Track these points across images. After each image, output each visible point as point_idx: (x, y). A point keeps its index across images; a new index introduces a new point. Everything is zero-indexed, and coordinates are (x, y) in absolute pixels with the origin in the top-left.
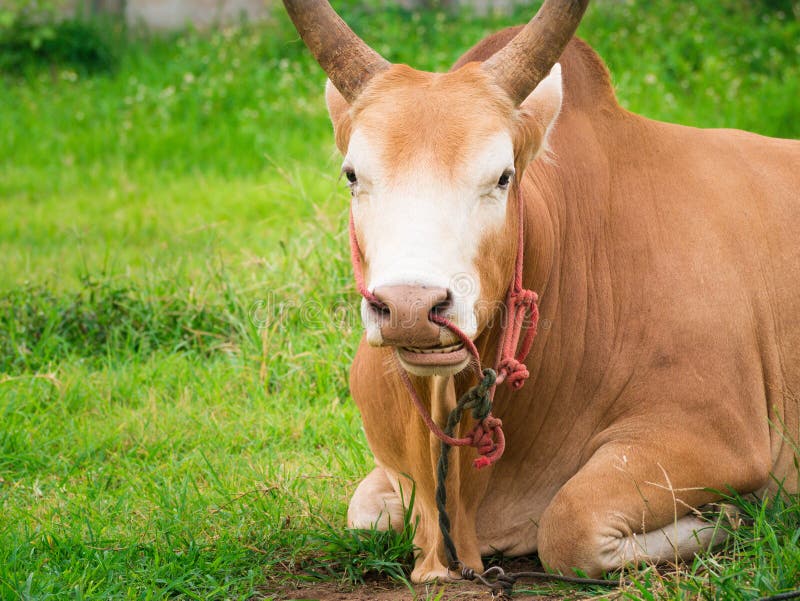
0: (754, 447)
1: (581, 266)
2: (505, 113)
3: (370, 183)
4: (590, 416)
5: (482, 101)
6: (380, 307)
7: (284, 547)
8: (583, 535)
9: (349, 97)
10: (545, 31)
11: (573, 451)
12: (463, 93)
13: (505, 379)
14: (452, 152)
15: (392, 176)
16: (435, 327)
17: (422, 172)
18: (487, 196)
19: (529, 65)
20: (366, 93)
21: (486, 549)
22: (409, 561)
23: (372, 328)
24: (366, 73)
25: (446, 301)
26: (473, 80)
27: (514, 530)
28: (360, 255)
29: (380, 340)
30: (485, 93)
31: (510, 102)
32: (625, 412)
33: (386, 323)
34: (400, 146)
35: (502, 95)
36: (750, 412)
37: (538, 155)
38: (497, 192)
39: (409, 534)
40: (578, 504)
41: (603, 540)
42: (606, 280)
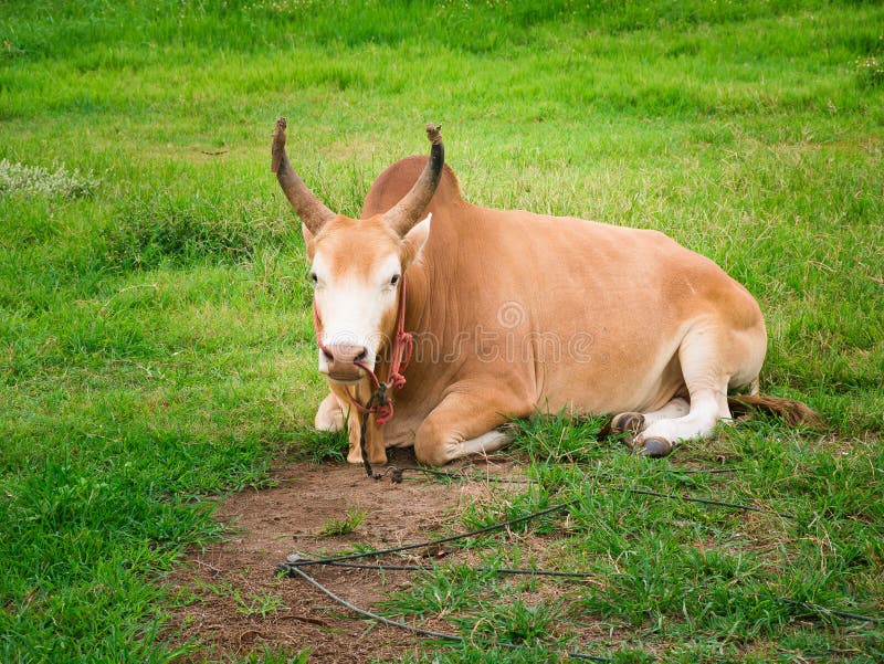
0: (529, 395)
1: (442, 297)
2: (395, 242)
3: (324, 283)
4: (444, 379)
5: (384, 237)
6: (328, 355)
7: (280, 440)
8: (438, 443)
9: (314, 233)
10: (417, 198)
11: (434, 396)
12: (374, 232)
13: (393, 385)
14: (367, 267)
15: (336, 281)
16: (357, 367)
17: (351, 279)
18: (386, 290)
19: (408, 217)
20: (322, 231)
21: (387, 445)
22: (346, 449)
23: (323, 365)
24: (322, 221)
25: (363, 354)
26: (378, 225)
27: (403, 434)
28: (319, 321)
29: (327, 371)
30: (385, 233)
31: (398, 237)
32: (463, 376)
33: (332, 365)
34: (341, 263)
35: (393, 233)
36: (527, 376)
37: (414, 263)
38: (391, 287)
39: (346, 435)
40: (437, 427)
41: (448, 446)
42: (455, 306)
